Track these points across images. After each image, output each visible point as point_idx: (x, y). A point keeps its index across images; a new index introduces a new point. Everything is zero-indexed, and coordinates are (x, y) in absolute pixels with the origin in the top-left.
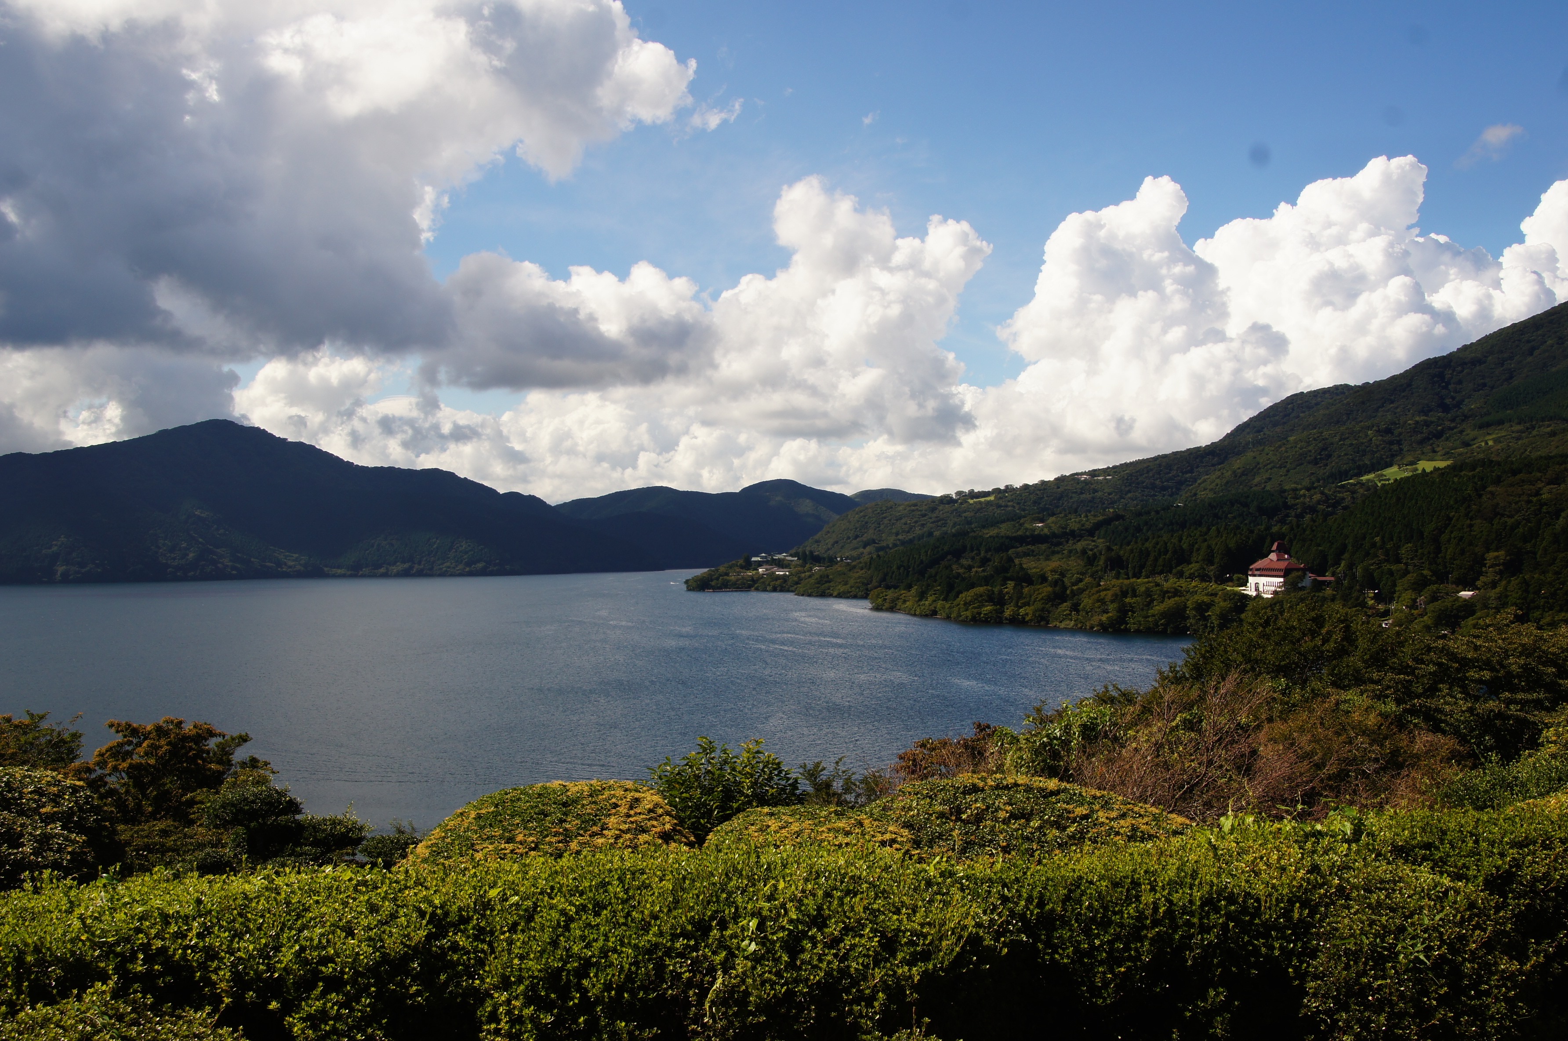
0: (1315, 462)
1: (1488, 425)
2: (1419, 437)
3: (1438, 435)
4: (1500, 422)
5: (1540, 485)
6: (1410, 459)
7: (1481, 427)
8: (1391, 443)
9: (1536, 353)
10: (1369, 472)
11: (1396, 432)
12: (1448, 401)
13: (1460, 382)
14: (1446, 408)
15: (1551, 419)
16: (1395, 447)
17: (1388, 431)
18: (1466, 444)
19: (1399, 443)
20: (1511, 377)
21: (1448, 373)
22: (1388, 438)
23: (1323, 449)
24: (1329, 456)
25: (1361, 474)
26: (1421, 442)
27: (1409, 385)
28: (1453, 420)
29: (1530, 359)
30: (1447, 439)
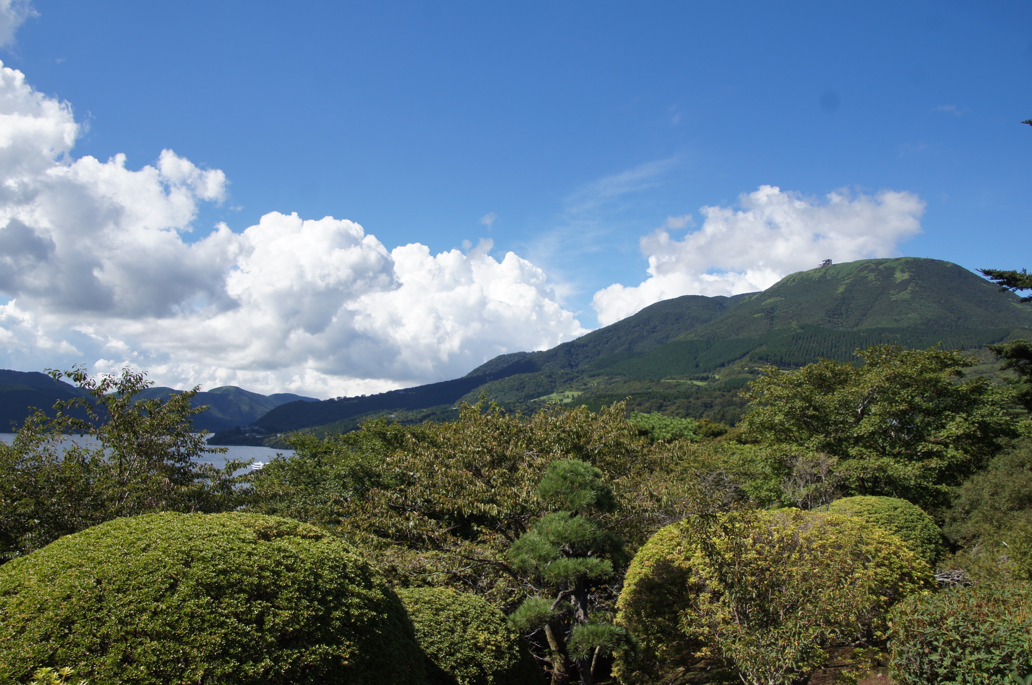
0: (518, 390)
1: (594, 376)
2: (564, 380)
3: (572, 379)
4: (599, 375)
5: (634, 406)
6: (561, 390)
7: (591, 376)
8: (551, 382)
9: (609, 343)
10: (543, 396)
11: (554, 377)
12: (573, 363)
13: (578, 355)
14: (571, 367)
15: (619, 375)
16: (553, 384)
17: (550, 376)
18: (585, 385)
19: (555, 382)
20: (599, 354)
21: (573, 350)
22: (550, 379)
23: (522, 384)
24: (524, 387)
25: (539, 396)
26: (565, 382)
27: (556, 355)
28: (578, 373)
29: (607, 346)
30: (577, 382)
